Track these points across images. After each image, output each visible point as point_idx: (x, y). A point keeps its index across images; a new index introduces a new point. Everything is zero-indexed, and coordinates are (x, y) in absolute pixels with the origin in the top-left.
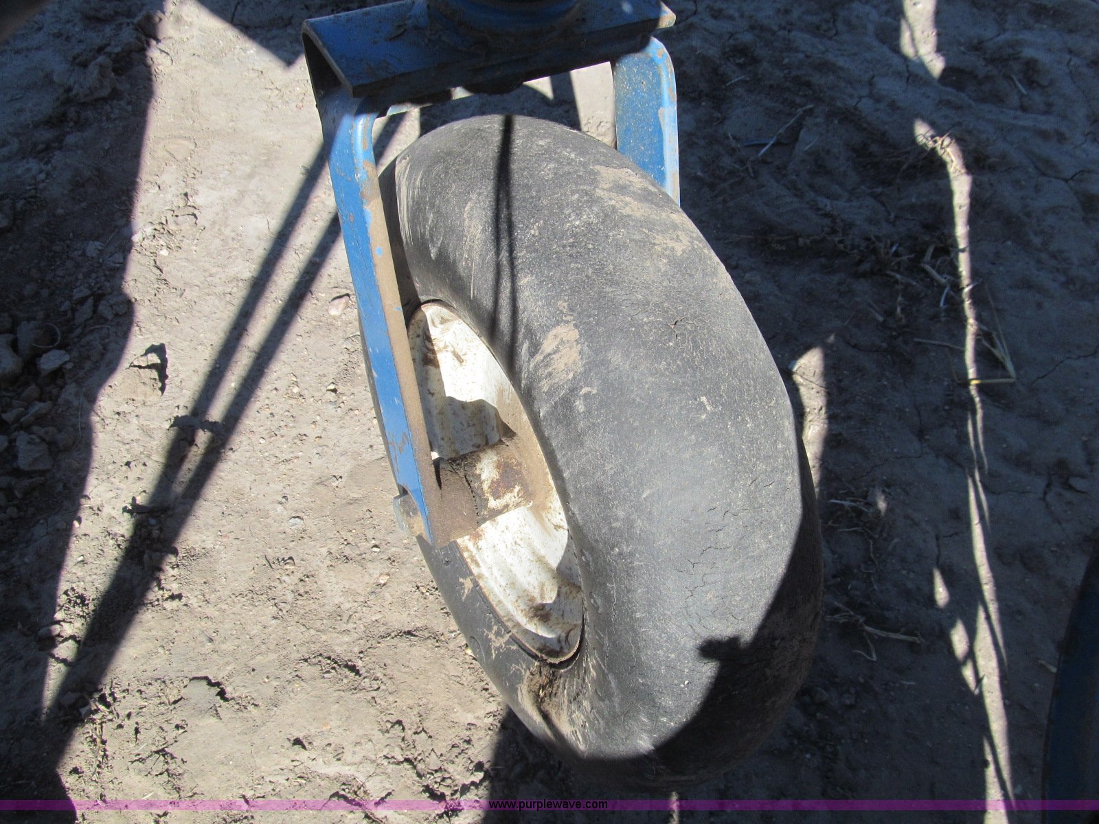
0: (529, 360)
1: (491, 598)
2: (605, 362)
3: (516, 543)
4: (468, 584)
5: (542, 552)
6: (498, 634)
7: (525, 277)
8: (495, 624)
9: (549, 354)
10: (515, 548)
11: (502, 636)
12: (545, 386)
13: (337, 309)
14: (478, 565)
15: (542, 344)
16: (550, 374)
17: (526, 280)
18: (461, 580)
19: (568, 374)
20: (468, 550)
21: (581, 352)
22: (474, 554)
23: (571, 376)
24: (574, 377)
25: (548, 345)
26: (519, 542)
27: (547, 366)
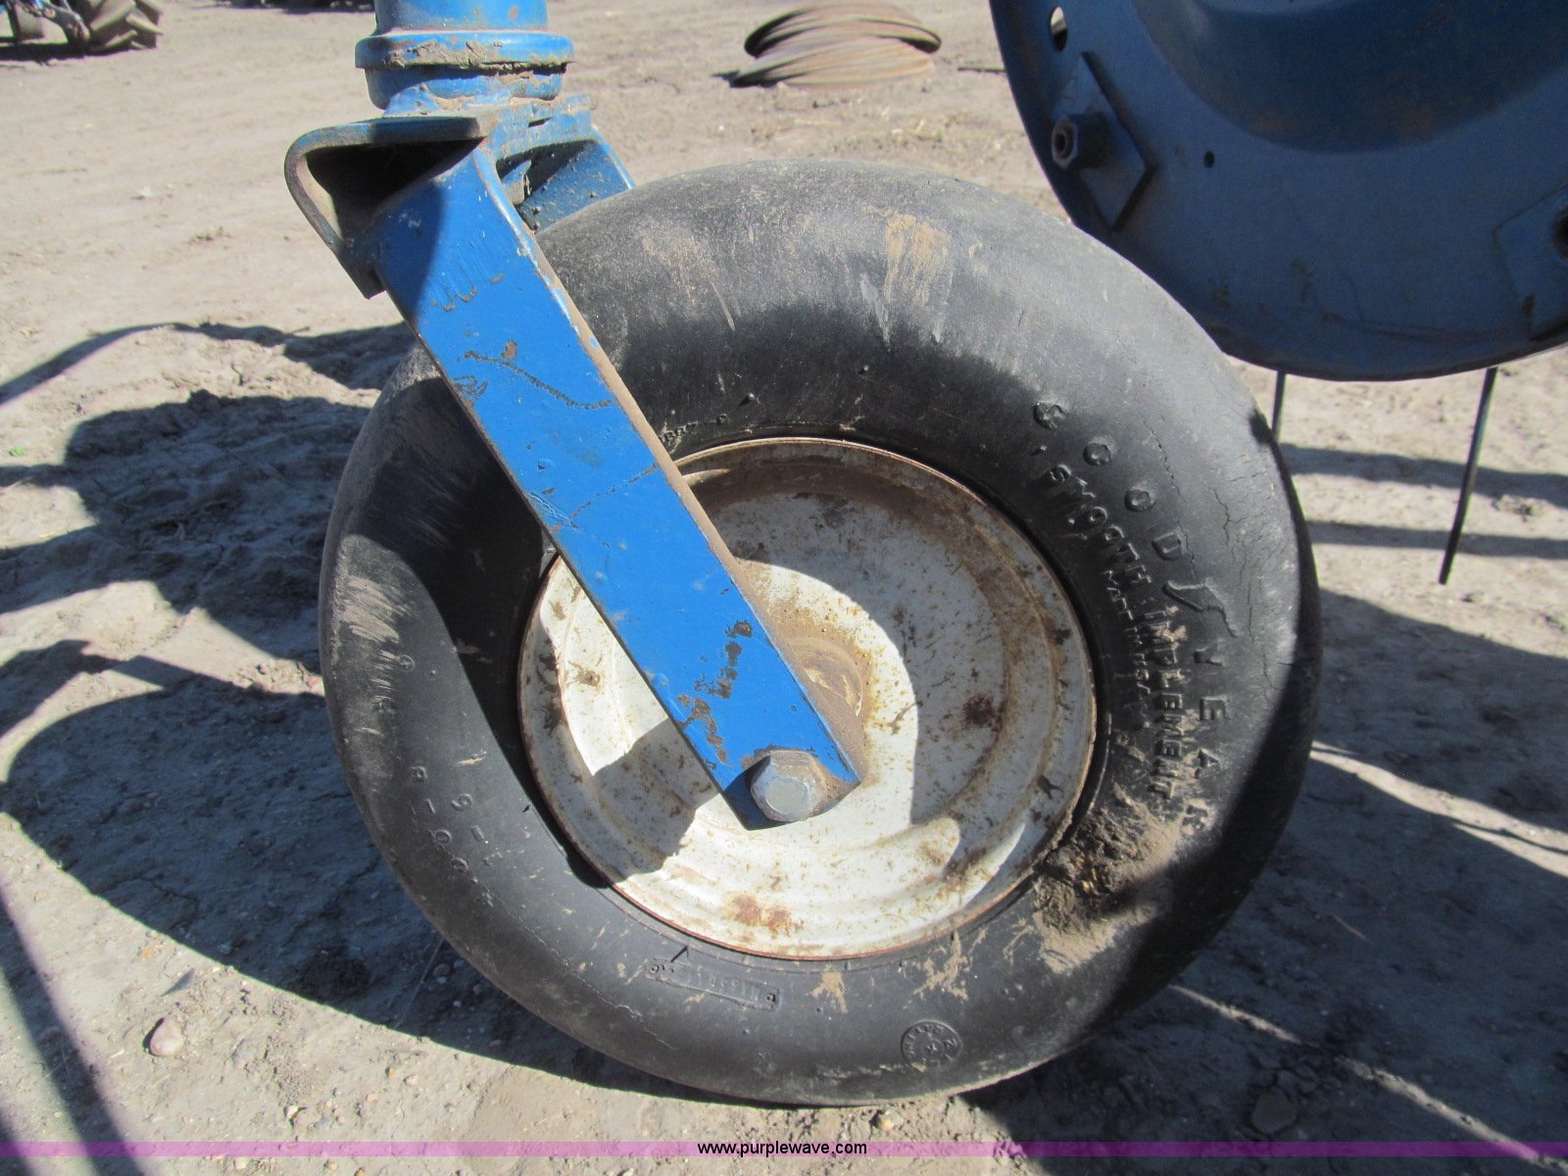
0: (880, 292)
1: (884, 947)
2: (959, 221)
3: (833, 865)
4: (832, 982)
5: (873, 838)
6: (939, 966)
7: (803, 221)
8: (923, 961)
9: (903, 257)
10: (838, 871)
11: (950, 955)
12: (922, 296)
13: (172, 1037)
14: (819, 947)
15: (885, 257)
16: (920, 277)
17: (807, 222)
18: (817, 992)
19: (941, 254)
20: (788, 947)
21: (932, 226)
22: (797, 943)
23: (945, 251)
24: (950, 250)
25: (894, 249)
26: (835, 860)
27: (909, 273)
